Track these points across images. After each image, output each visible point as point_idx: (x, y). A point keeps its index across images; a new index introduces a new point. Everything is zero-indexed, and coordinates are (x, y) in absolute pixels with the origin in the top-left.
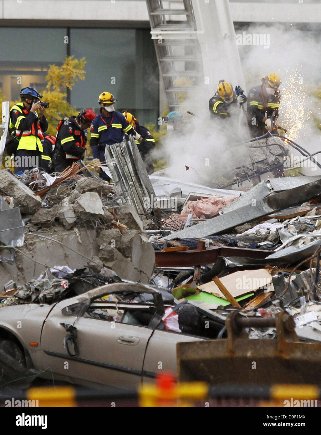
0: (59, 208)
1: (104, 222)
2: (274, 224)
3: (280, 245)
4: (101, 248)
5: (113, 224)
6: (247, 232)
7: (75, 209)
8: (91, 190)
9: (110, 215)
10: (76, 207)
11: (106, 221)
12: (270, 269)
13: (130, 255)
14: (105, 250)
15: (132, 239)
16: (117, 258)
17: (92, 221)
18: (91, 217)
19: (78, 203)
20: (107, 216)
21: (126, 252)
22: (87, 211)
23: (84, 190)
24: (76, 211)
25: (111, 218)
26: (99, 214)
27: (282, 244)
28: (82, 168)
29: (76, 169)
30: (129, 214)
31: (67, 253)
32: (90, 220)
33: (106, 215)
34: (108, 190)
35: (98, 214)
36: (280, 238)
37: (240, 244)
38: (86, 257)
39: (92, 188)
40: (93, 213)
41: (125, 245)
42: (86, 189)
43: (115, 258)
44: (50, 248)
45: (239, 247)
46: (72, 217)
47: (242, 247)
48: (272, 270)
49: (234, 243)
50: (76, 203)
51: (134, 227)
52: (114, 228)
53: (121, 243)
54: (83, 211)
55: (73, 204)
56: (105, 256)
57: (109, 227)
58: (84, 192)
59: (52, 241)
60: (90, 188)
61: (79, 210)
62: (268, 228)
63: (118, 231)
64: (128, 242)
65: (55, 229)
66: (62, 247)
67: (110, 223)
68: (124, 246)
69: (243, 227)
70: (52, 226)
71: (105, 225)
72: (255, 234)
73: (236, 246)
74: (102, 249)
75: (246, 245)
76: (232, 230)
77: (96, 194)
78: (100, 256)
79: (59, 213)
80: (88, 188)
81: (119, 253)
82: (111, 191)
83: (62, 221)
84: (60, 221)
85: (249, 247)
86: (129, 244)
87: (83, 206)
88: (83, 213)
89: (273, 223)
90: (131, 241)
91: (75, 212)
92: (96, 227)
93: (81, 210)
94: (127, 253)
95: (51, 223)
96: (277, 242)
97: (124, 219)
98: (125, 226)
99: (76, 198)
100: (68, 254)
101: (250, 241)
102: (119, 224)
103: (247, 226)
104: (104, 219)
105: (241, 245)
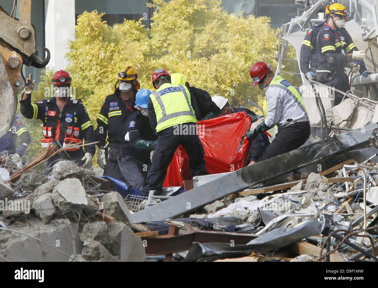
0: (34, 198)
1: (88, 214)
2: (253, 202)
3: (262, 227)
4: (84, 244)
5: (97, 216)
6: (221, 212)
7: (54, 199)
8: (70, 176)
9: (94, 205)
10: (54, 197)
11: (90, 212)
12: (255, 258)
13: (118, 252)
14: (89, 247)
15: (120, 233)
16: (104, 256)
17: (73, 213)
18: (73, 208)
19: (57, 192)
20: (91, 207)
21: (113, 248)
22: (69, 201)
23: (62, 175)
24: (55, 201)
25: (95, 209)
26: (82, 204)
27: (264, 226)
28: (58, 150)
29: (52, 150)
30: (116, 204)
31: (46, 251)
32: (71, 212)
33: (89, 206)
34: (90, 175)
35: (80, 204)
36: (262, 219)
37: (217, 226)
38: (67, 255)
39: (72, 173)
40: (75, 203)
41: (112, 240)
42: (64, 175)
43: (101, 256)
44: (25, 245)
45: (214, 230)
46: (50, 208)
47: (219, 231)
48: (258, 258)
49: (209, 226)
50: (54, 192)
51: (122, 218)
52: (99, 220)
53: (107, 238)
54: (63, 202)
55: (50, 193)
56: (89, 254)
57: (93, 220)
58: (62, 179)
59: (27, 237)
60: (70, 173)
61: (58, 200)
62: (246, 207)
63: (104, 225)
64: (116, 236)
65: (30, 222)
66: (39, 244)
67: (94, 215)
68: (111, 242)
69: (213, 204)
70: (27, 220)
71: (89, 216)
72: (232, 215)
73: (212, 229)
74: (86, 246)
75: (223, 228)
76: (200, 210)
77: (78, 180)
78: (84, 254)
79: (35, 204)
80: (67, 173)
81: (107, 250)
82: (93, 176)
83: (38, 213)
84: (36, 213)
85: (227, 231)
86: (117, 239)
87: (63, 195)
88: (63, 203)
89: (251, 201)
90: (120, 235)
91: (53, 202)
92: (79, 219)
93: (60, 200)
94: (114, 250)
95: (26, 216)
96: (259, 224)
97: (109, 209)
98: (112, 218)
99: (54, 186)
100: (46, 253)
101: (227, 223)
102: (105, 216)
103: (218, 204)
104: (88, 210)
105: (217, 228)
